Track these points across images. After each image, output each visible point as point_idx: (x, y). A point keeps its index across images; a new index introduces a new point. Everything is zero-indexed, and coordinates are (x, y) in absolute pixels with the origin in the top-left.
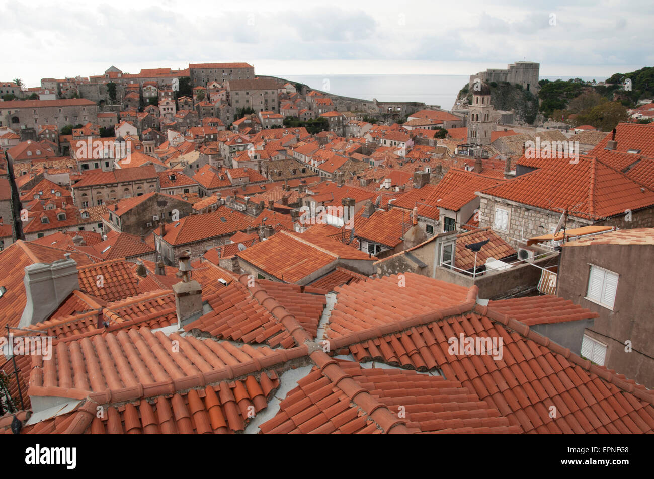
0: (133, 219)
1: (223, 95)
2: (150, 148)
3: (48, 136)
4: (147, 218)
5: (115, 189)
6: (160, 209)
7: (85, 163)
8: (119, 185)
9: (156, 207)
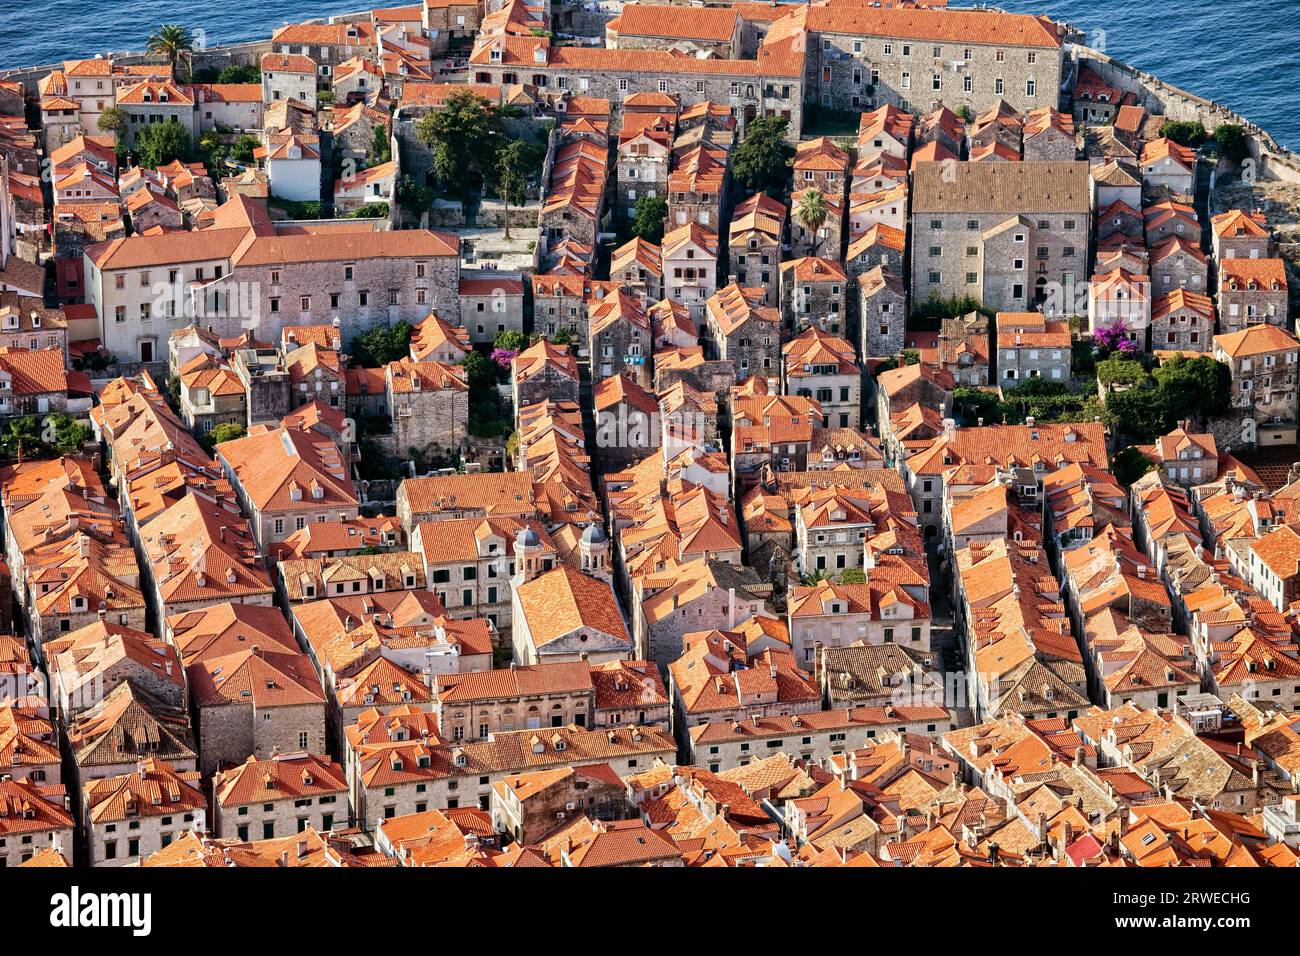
0: (538, 806)
1: (894, 211)
2: (596, 558)
3: (319, 386)
4: (558, 805)
5: (513, 707)
6: (577, 792)
7: (441, 569)
8: (522, 700)
9: (573, 790)
